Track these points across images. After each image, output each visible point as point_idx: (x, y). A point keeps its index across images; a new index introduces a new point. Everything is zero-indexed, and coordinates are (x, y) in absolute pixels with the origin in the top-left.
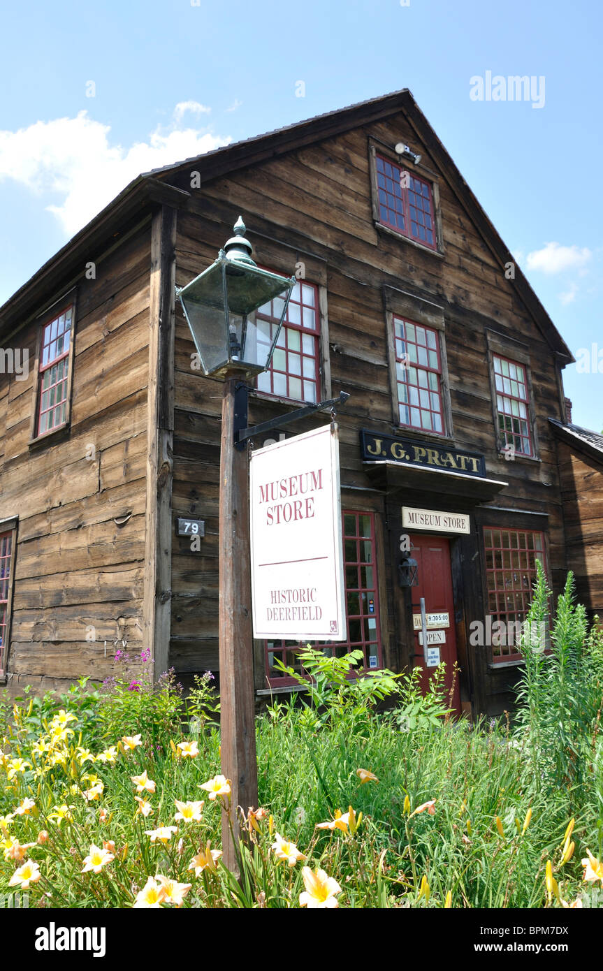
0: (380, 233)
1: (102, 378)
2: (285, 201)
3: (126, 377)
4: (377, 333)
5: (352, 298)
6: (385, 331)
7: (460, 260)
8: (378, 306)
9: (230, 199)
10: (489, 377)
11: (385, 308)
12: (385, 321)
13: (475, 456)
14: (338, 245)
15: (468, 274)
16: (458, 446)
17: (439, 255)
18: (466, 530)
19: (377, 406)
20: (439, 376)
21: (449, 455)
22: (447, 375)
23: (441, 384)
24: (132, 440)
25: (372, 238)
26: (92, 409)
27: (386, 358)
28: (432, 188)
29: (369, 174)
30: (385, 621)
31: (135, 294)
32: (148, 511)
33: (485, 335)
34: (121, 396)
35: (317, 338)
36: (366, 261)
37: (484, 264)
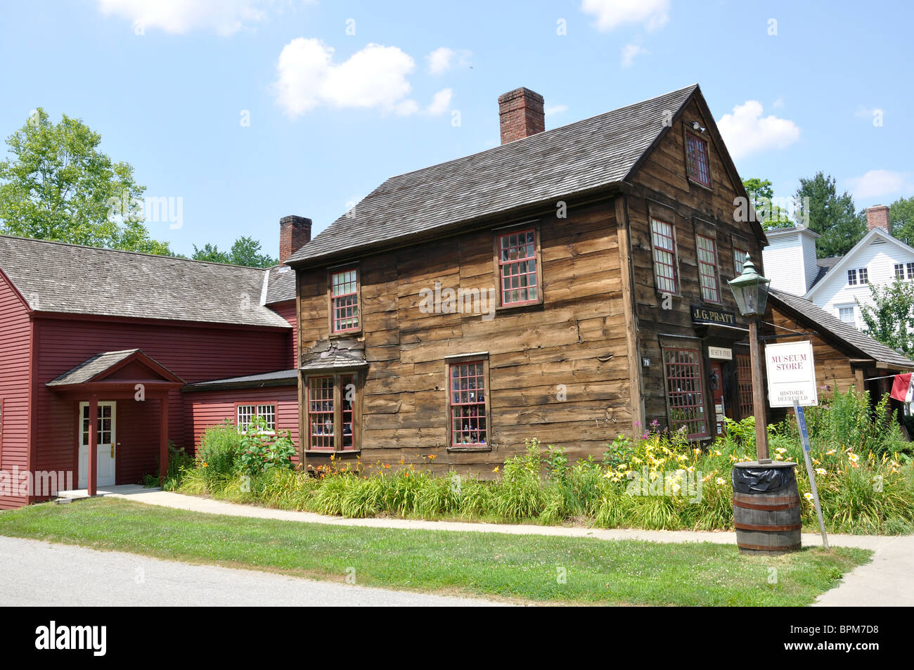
0: (690, 184)
1: (573, 279)
2: (658, 177)
3: (599, 283)
4: (692, 247)
5: (683, 228)
6: (695, 245)
7: (719, 190)
8: (691, 231)
9: (641, 182)
10: (733, 264)
11: (694, 230)
12: (695, 239)
13: (731, 314)
14: (675, 197)
15: (722, 198)
16: (725, 309)
17: (710, 190)
18: (730, 358)
19: (695, 290)
20: (715, 267)
21: (722, 315)
22: (719, 267)
23: (716, 272)
24: (608, 318)
25: (686, 188)
26: (565, 296)
27: (696, 261)
28: (707, 146)
29: (684, 147)
30: (706, 408)
31: (602, 237)
32: (630, 354)
33: (731, 237)
34: (594, 293)
35: (673, 255)
36: (685, 204)
37: (728, 189)
